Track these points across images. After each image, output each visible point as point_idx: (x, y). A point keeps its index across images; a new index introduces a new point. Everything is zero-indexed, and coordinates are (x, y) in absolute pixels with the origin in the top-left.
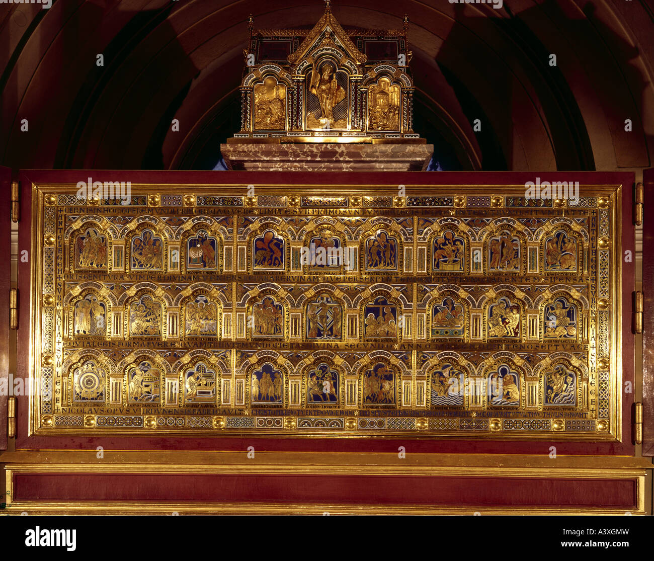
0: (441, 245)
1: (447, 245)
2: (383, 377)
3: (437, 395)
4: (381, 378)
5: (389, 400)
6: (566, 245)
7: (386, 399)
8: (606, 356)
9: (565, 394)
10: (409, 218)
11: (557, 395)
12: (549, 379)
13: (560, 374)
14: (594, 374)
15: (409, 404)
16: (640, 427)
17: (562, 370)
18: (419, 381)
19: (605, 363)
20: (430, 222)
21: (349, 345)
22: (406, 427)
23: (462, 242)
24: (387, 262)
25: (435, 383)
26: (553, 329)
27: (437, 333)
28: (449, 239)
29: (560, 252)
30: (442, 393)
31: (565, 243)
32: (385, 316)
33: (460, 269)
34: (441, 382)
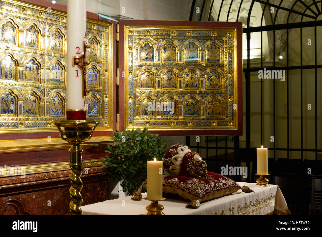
0: (54, 38)
1: (56, 38)
2: (33, 101)
3: (53, 110)
4: (32, 101)
5: (35, 112)
6: (94, 45)
7: (34, 112)
8: (107, 94)
9: (94, 110)
10: (44, 23)
11: (92, 111)
12: (89, 103)
13: (93, 101)
14: (103, 101)
15: (43, 115)
16: (118, 124)
17: (93, 99)
18: (47, 103)
19: (106, 97)
20: (51, 26)
21: (20, 84)
22: (43, 126)
23: (61, 38)
24: (34, 43)
25: (52, 104)
26: (91, 81)
27: (53, 80)
28: (57, 36)
29: (93, 48)
30: (55, 109)
31: (94, 44)
32: (34, 70)
33: (61, 50)
34: (54, 104)
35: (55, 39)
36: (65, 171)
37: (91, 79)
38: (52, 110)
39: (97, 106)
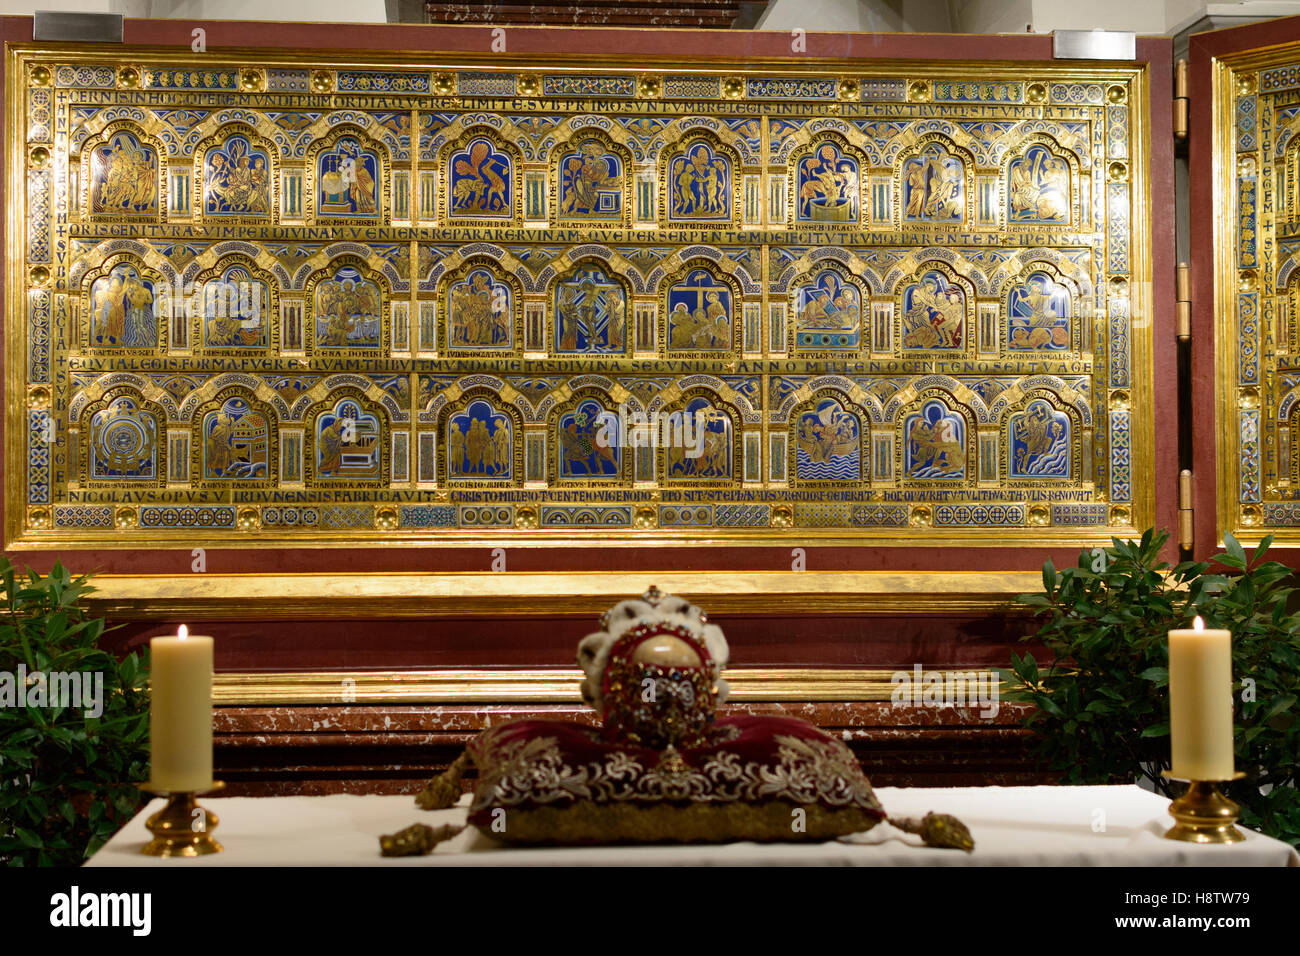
0: (813, 172)
1: (825, 171)
3: (807, 461)
5: (718, 469)
6: (1048, 172)
7: (711, 467)
8: (1124, 384)
9: (1050, 456)
10: (753, 119)
11: (1033, 458)
12: (1018, 427)
13: (1040, 419)
14: (1102, 417)
15: (756, 478)
16: (1187, 516)
17: (1043, 410)
18: (771, 434)
19: (1122, 397)
20: (791, 127)
21: (640, 365)
22: (751, 522)
23: (850, 164)
24: (710, 204)
25: (804, 436)
26: (1030, 330)
27: (808, 340)
28: (828, 161)
29: (1036, 186)
30: (819, 455)
31: (1045, 170)
32: (708, 308)
33: (851, 217)
34: (817, 435)
35: (814, 174)
36: (809, 705)
37: (1027, 322)
38: (803, 461)
39: (1068, 437)
